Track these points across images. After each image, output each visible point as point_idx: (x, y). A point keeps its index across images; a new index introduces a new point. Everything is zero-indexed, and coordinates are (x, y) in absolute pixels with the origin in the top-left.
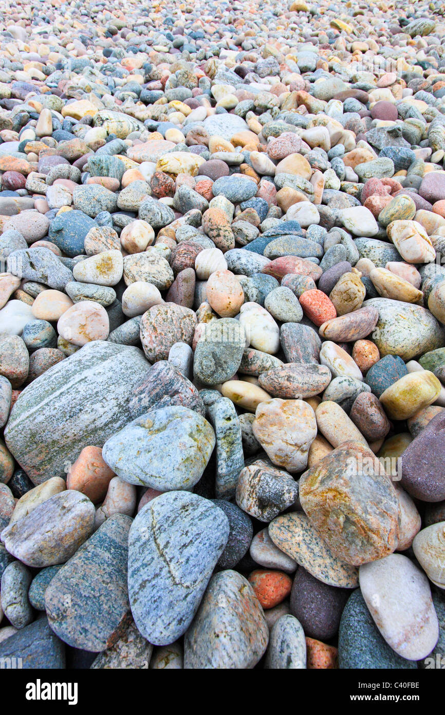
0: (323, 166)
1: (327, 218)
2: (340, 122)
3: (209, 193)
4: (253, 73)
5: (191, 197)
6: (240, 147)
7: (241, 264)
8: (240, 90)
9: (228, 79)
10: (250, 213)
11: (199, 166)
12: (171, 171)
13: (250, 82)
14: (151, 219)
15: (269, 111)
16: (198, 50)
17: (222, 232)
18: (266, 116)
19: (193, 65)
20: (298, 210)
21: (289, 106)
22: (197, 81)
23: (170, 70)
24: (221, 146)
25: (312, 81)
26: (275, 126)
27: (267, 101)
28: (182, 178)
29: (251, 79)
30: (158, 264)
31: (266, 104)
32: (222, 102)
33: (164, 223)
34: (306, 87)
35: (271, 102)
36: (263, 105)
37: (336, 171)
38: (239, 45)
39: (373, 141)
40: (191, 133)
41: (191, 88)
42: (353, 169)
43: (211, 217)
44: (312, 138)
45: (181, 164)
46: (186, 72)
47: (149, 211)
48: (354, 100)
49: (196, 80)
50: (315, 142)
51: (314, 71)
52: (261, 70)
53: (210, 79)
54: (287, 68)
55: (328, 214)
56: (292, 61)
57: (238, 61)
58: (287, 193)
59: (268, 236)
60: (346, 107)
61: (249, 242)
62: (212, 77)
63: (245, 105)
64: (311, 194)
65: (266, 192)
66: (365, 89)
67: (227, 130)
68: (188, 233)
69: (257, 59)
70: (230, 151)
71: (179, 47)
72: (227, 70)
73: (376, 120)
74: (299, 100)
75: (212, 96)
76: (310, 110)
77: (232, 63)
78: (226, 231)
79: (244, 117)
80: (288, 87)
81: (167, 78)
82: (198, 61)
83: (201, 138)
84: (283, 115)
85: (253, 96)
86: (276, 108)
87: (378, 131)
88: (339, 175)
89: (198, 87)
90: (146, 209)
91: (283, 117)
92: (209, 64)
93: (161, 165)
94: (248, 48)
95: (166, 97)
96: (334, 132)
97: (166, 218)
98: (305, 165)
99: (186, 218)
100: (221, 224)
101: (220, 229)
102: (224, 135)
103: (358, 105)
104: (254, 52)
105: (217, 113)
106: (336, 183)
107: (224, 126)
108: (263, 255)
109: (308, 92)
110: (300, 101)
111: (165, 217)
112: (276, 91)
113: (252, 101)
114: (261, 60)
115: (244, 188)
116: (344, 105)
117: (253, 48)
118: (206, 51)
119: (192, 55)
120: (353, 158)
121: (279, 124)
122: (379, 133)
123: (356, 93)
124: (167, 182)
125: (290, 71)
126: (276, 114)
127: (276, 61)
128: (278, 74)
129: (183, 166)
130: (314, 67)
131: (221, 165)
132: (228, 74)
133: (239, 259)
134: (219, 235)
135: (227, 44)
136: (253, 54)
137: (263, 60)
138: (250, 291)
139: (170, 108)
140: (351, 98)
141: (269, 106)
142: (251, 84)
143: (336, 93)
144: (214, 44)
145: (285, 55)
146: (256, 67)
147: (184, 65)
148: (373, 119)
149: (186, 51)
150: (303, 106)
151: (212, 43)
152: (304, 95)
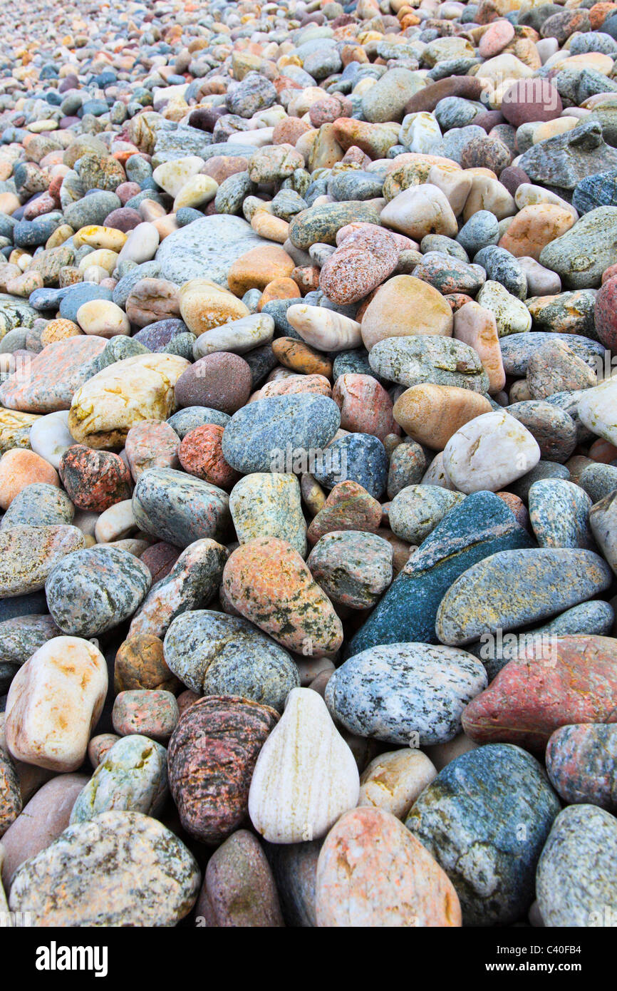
0: (469, 281)
1: (554, 433)
2: (447, 156)
3: (219, 463)
4: (228, 116)
5: (176, 505)
6: (254, 293)
7: (392, 721)
8: (213, 159)
9: (181, 144)
10: (348, 498)
11: (172, 384)
12: (111, 426)
13: (228, 135)
14: (84, 617)
15: (287, 183)
16: (111, 105)
17: (295, 618)
18: (286, 199)
19: (108, 138)
20: (475, 446)
21: (324, 157)
22: (121, 168)
23: (65, 163)
24: (211, 310)
25: (347, 91)
26: (315, 218)
27: (277, 165)
28: (140, 439)
29: (227, 129)
30: (129, 860)
31: (276, 172)
32: (183, 196)
33: (122, 613)
34: (342, 108)
35: (285, 164)
36: (271, 174)
37: (503, 282)
38: (184, 71)
39: (543, 174)
40: (134, 301)
41: (113, 188)
42: (538, 260)
43: (248, 582)
44: (412, 219)
45: (127, 399)
46: (93, 161)
47: (70, 597)
48: (454, 99)
49: (119, 167)
50: (422, 225)
51: (341, 71)
52: (241, 105)
53: (146, 156)
54: (288, 83)
55: (553, 424)
56: (293, 67)
57: (191, 100)
58: (423, 403)
59: (427, 569)
60: (443, 120)
61: (379, 597)
62: (149, 149)
63: (231, 188)
64: (479, 372)
65: (363, 407)
66: (460, 70)
67: (214, 257)
68: (199, 647)
69: (226, 85)
70: (236, 316)
71: (75, 111)
72: (174, 128)
73: (524, 128)
74: (341, 139)
75: (159, 190)
76: (372, 153)
77: (181, 109)
78: (306, 606)
79: (239, 213)
80: (306, 118)
81: (60, 181)
82: (116, 127)
83: (159, 304)
84: (320, 183)
85: (243, 163)
86: (300, 173)
87: (546, 149)
88: (513, 289)
89: (128, 180)
90: (60, 595)
91: (321, 187)
92: (136, 128)
93: (80, 420)
94: (202, 72)
95: (66, 223)
96: (451, 186)
97: (123, 598)
98: (430, 297)
99: (180, 581)
100: (285, 595)
101: (288, 610)
102: (209, 272)
103: (467, 108)
104: (215, 74)
105: (181, 224)
106: (519, 313)
107: (203, 249)
108: (435, 641)
109: (349, 116)
110: (343, 142)
111: (121, 597)
112: (287, 136)
113: (245, 174)
114: (234, 86)
115: (306, 426)
116: (438, 117)
117: (212, 68)
118: (126, 102)
119: (101, 120)
120: (525, 234)
121: (321, 208)
122: (551, 154)
123: (451, 84)
124: (104, 471)
125: (297, 86)
126: (303, 183)
127: (263, 78)
128: (277, 100)
129: (134, 403)
130: (338, 63)
131: (227, 365)
132: (179, 134)
133: (378, 702)
134: (289, 628)
135: (162, 77)
136: (216, 80)
137: (239, 85)
138: (466, 862)
139: (79, 246)
140: (447, 99)
141: (283, 172)
142: (231, 139)
143: (407, 99)
144: (139, 84)
145: (275, 61)
146: (229, 102)
147: (90, 144)
148: (516, 127)
149: (88, 116)
150: (354, 149)
151: (132, 86)
152: (348, 125)
